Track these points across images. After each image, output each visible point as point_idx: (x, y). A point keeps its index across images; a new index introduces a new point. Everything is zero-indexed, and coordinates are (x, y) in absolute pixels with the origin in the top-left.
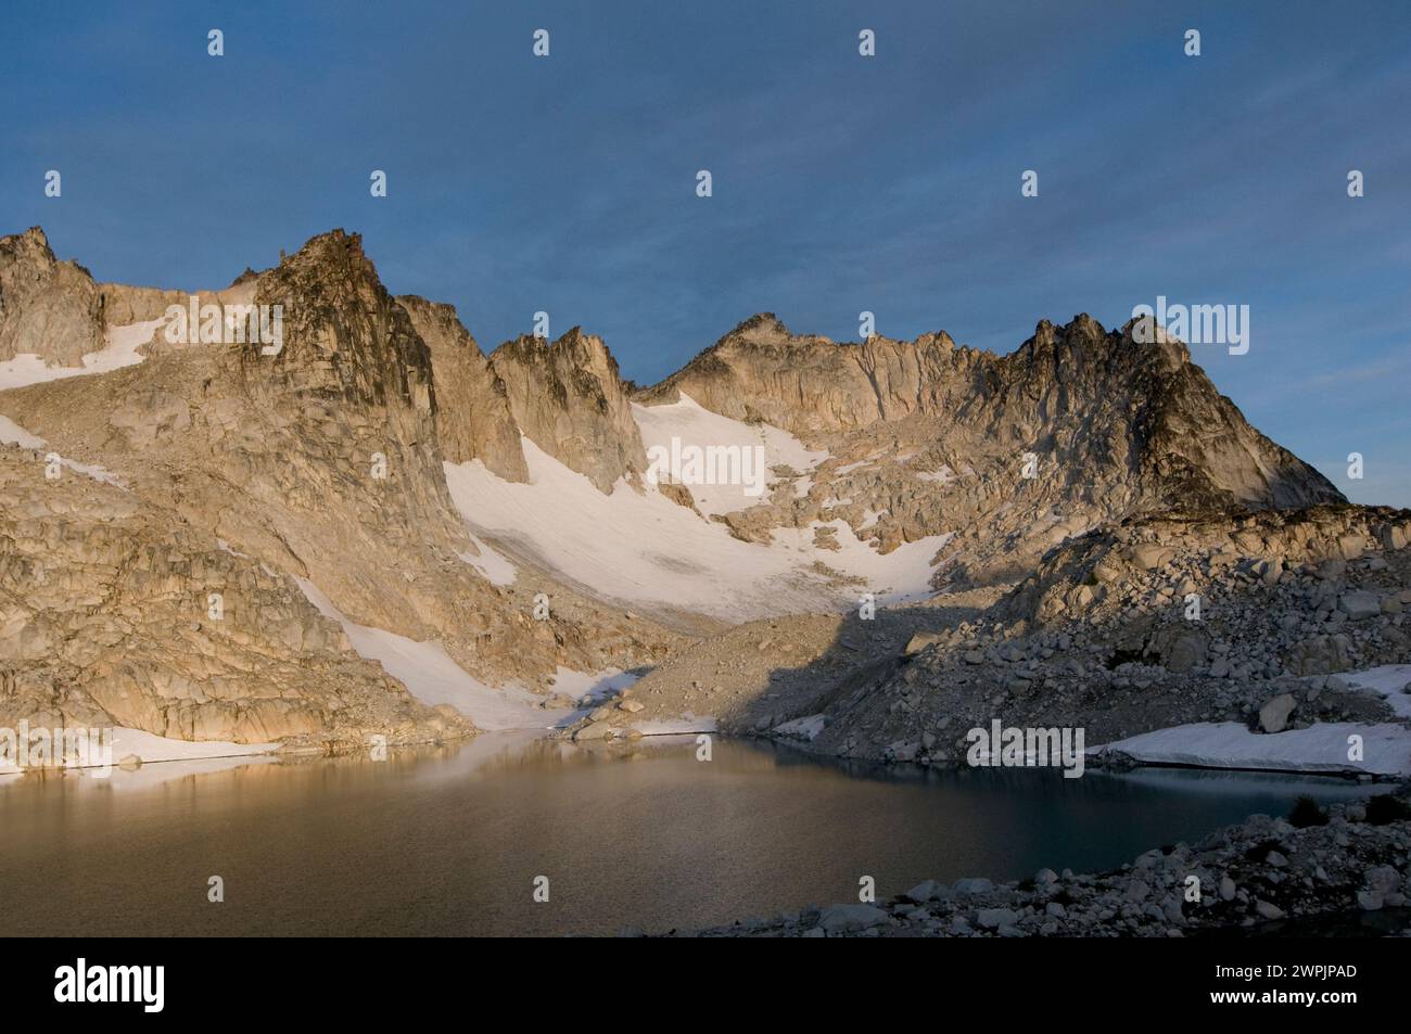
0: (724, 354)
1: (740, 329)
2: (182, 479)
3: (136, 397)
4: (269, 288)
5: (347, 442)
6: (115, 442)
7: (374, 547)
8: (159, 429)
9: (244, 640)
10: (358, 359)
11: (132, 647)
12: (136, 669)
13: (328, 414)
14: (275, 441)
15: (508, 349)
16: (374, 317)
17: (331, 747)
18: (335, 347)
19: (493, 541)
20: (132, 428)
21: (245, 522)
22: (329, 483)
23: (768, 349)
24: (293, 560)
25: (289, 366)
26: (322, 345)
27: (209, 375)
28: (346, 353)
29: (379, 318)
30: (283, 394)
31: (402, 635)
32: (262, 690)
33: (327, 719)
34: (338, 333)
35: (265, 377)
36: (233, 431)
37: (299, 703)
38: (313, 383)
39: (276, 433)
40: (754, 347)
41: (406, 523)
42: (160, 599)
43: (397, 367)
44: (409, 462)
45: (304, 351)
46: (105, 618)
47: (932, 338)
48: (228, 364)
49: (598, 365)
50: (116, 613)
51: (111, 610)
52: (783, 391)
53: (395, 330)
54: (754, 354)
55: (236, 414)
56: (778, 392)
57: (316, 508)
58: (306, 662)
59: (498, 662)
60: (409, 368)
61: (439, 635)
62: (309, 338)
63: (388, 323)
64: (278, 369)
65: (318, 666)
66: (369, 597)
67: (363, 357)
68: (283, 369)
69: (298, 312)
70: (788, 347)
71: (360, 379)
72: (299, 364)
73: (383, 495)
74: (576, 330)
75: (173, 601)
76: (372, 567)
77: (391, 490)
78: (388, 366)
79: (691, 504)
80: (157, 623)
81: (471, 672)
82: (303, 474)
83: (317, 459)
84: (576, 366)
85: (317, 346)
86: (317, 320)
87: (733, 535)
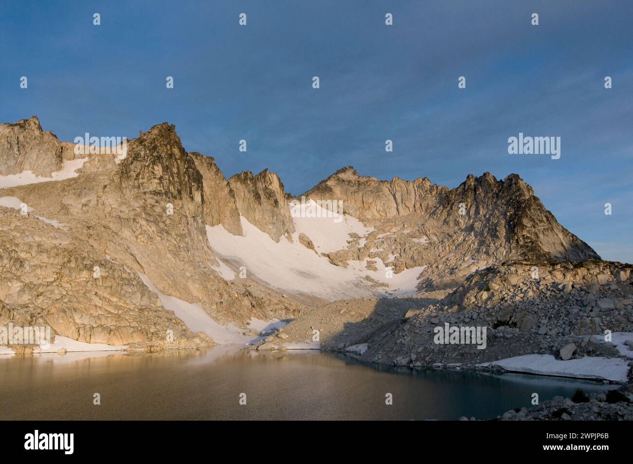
0: (329, 183)
1: (338, 173)
2: (92, 228)
3: (74, 192)
4: (133, 147)
5: (164, 215)
6: (63, 211)
7: (174, 261)
8: (83, 206)
9: (115, 299)
10: (171, 179)
11: (66, 300)
12: (67, 310)
13: (157, 202)
14: (133, 213)
15: (236, 177)
16: (179, 161)
17: (150, 348)
18: (161, 173)
19: (226, 261)
20: (71, 205)
21: (118, 248)
22: (155, 232)
23: (349, 182)
24: (138, 265)
25: (141, 181)
26: (155, 172)
27: (106, 183)
28: (166, 176)
29: (181, 162)
30: (138, 193)
31: (184, 300)
32: (121, 322)
33: (149, 336)
34: (163, 168)
35: (130, 185)
36: (115, 208)
37: (137, 328)
38: (151, 189)
39: (133, 209)
40: (343, 181)
41: (188, 251)
42: (79, 280)
43: (188, 183)
44: (191, 225)
45: (148, 175)
46: (55, 287)
47: (421, 180)
48: (115, 179)
49: (275, 186)
50: (60, 285)
51: (58, 284)
52: (355, 201)
53: (188, 167)
54: (344, 184)
55: (117, 200)
56: (353, 201)
57: (149, 243)
58: (141, 310)
59: (225, 314)
60: (193, 184)
61: (200, 301)
62: (150, 169)
63: (185, 164)
64: (136, 182)
65: (147, 313)
66: (170, 282)
67: (173, 178)
68: (138, 182)
69: (146, 157)
70: (358, 181)
71: (171, 188)
72: (145, 180)
73: (179, 238)
74: (266, 170)
75: (85, 281)
76: (172, 270)
77: (182, 237)
78: (184, 183)
79: (313, 248)
80: (77, 290)
81: (213, 318)
82: (144, 228)
83: (151, 221)
84: (265, 186)
85: (153, 173)
86: (154, 161)
87: (331, 263)
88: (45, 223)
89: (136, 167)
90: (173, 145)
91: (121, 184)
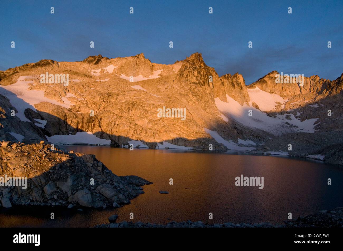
2: (170, 98)
3: (161, 83)
5: (199, 93)
6: (158, 91)
7: (204, 113)
8: (165, 89)
9: (185, 128)
11: (166, 127)
12: (167, 131)
13: (195, 87)
14: (186, 92)
16: (203, 69)
20: (161, 88)
22: (196, 100)
26: (194, 74)
27: (174, 79)
28: (199, 76)
30: (187, 83)
34: (198, 72)
35: (184, 80)
36: (178, 90)
38: (193, 81)
41: (209, 108)
44: (209, 97)
45: (191, 75)
48: (177, 77)
50: (163, 121)
55: (179, 86)
57: (194, 105)
58: (197, 133)
61: (216, 130)
63: (206, 70)
64: (186, 79)
67: (202, 76)
69: (190, 68)
71: (201, 81)
72: (190, 78)
77: (206, 102)
78: (206, 79)
79: (259, 109)
80: (170, 123)
82: (191, 98)
83: (194, 95)
86: (194, 70)
87: (268, 116)
88: (153, 96)
89: (186, 72)
90: (201, 62)
91: (180, 79)
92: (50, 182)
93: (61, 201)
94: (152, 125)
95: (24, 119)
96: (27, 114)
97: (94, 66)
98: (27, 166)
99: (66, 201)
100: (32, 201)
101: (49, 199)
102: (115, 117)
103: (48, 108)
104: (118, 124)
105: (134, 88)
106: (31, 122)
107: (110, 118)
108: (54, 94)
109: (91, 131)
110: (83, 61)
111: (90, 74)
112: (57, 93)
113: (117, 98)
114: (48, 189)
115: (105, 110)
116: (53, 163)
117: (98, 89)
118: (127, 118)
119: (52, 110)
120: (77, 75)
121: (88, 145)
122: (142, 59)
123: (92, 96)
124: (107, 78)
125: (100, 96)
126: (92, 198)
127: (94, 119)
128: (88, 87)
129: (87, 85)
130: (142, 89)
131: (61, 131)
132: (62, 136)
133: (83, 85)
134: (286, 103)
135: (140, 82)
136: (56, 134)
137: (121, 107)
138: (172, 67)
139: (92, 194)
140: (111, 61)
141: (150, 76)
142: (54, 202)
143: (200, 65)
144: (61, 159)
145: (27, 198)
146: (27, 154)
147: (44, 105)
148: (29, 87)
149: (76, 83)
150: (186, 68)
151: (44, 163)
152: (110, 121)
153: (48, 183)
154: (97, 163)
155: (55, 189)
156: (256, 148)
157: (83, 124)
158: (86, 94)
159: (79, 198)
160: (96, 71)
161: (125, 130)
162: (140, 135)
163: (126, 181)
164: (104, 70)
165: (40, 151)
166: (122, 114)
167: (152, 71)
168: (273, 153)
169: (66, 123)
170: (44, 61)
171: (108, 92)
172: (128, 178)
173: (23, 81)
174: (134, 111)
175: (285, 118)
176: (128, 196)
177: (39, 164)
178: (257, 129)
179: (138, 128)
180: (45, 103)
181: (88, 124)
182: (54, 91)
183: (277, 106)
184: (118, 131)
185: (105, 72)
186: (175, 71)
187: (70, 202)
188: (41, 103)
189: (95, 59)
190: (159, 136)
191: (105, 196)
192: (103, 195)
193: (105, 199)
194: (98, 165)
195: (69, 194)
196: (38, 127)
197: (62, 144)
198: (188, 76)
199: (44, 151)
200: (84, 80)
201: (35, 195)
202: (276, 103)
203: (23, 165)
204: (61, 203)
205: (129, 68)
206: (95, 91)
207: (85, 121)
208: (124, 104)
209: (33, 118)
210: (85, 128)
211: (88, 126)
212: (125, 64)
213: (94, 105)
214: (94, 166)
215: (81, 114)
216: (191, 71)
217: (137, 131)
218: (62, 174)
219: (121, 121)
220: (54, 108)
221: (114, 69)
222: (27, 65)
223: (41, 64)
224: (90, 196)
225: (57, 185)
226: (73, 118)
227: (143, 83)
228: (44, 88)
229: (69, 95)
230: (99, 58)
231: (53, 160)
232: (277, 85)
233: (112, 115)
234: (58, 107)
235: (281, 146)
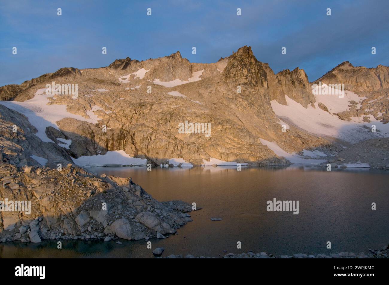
2: (216, 104)
3: (204, 86)
5: (250, 95)
6: (200, 96)
7: (258, 120)
8: (209, 93)
9: (236, 139)
10: (252, 76)
11: (212, 140)
12: (214, 145)
13: (246, 89)
14: (234, 95)
16: (255, 66)
17: (260, 165)
18: (247, 73)
20: (203, 93)
21: (230, 113)
22: (247, 105)
24: (241, 122)
25: (236, 78)
26: (244, 73)
27: (218, 81)
28: (249, 75)
30: (236, 85)
31: (267, 140)
34: (248, 70)
36: (225, 93)
38: (242, 82)
39: (235, 93)
41: (264, 114)
43: (260, 78)
44: (263, 100)
45: (240, 74)
48: (223, 78)
53: (259, 69)
55: (225, 89)
56: (350, 82)
57: (245, 110)
58: (250, 145)
60: (263, 78)
61: (275, 140)
62: (241, 71)
63: (258, 67)
64: (234, 79)
65: (253, 146)
71: (252, 80)
72: (239, 78)
73: (259, 107)
75: (220, 130)
76: (258, 124)
77: (261, 107)
78: (258, 77)
79: (327, 111)
81: (284, 149)
82: (241, 103)
83: (244, 99)
86: (243, 67)
87: (340, 119)
88: (194, 103)
89: (233, 71)
90: (251, 58)
91: (226, 81)
92: (82, 212)
93: (96, 233)
94: (195, 139)
95: (46, 139)
96: (48, 133)
97: (122, 71)
98: (55, 195)
99: (101, 233)
100: (64, 234)
101: (82, 231)
102: (151, 131)
103: (72, 125)
104: (154, 140)
105: (171, 95)
106: (53, 142)
107: (145, 133)
108: (77, 108)
109: (123, 149)
110: (109, 66)
111: (117, 81)
112: (81, 106)
113: (151, 108)
114: (81, 220)
115: (138, 124)
116: (84, 189)
117: (128, 99)
118: (165, 131)
119: (76, 127)
120: (103, 83)
121: (120, 166)
122: (178, 58)
123: (122, 107)
124: (139, 85)
125: (131, 108)
126: (132, 229)
127: (125, 135)
128: (117, 97)
129: (115, 94)
130: (180, 95)
131: (89, 151)
132: (90, 157)
133: (110, 96)
134: (362, 101)
135: (178, 86)
136: (83, 155)
137: (157, 118)
138: (216, 66)
139: (131, 224)
140: (141, 64)
141: (189, 79)
142: (88, 234)
143: (250, 61)
144: (92, 184)
145: (58, 231)
146: (54, 179)
147: (67, 121)
148: (49, 101)
149: (102, 93)
150: (233, 66)
151: (73, 190)
152: (145, 137)
153: (80, 213)
154: (135, 187)
155: (88, 220)
156: (327, 161)
157: (113, 141)
158: (114, 106)
159: (116, 230)
160: (124, 77)
161: (163, 146)
162: (181, 151)
163: (169, 207)
164: (134, 76)
165: (68, 176)
166: (158, 127)
167: (192, 73)
168: (349, 165)
169: (93, 142)
170: (64, 69)
171: (140, 102)
172: (171, 204)
173: (42, 94)
174: (173, 122)
175: (363, 120)
176: (174, 225)
177: (68, 191)
178: (326, 137)
179: (178, 143)
180: (68, 119)
181: (119, 141)
182: (78, 105)
183: (351, 106)
184: (154, 148)
185: (135, 78)
186: (219, 71)
187: (106, 234)
188: (63, 119)
189: (123, 63)
190: (205, 151)
191: (146, 226)
192: (144, 225)
193: (147, 229)
194: (135, 190)
195: (105, 225)
196: (63, 148)
197: (90, 166)
198: (236, 76)
199: (72, 176)
200: (112, 89)
201: (67, 227)
202: (350, 102)
203: (50, 193)
204: (96, 236)
205: (163, 71)
206: (125, 101)
207: (115, 138)
208: (160, 115)
209: (56, 137)
210: (116, 146)
211: (120, 144)
212: (158, 67)
213: (125, 118)
214: (131, 191)
215: (111, 130)
216: (239, 69)
217: (177, 146)
218: (95, 201)
219: (157, 135)
220: (79, 125)
221: (146, 74)
222: (45, 76)
223: (61, 73)
224: (129, 227)
225: (90, 215)
226: (102, 135)
227: (181, 88)
228: (65, 102)
229: (95, 108)
230: (127, 62)
231: (84, 186)
232: (350, 80)
233: (146, 128)
234: (84, 123)
235: (359, 156)
